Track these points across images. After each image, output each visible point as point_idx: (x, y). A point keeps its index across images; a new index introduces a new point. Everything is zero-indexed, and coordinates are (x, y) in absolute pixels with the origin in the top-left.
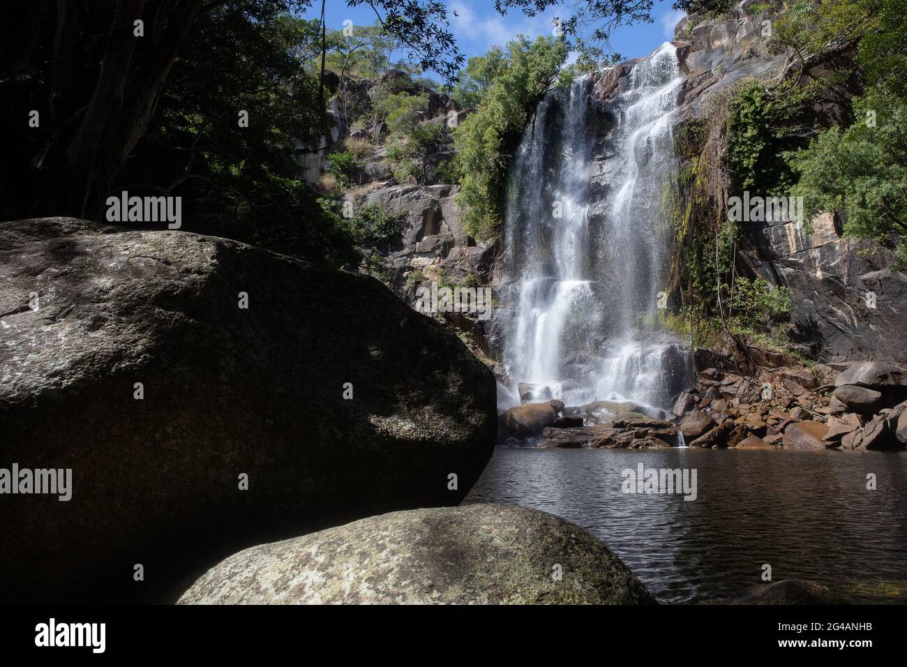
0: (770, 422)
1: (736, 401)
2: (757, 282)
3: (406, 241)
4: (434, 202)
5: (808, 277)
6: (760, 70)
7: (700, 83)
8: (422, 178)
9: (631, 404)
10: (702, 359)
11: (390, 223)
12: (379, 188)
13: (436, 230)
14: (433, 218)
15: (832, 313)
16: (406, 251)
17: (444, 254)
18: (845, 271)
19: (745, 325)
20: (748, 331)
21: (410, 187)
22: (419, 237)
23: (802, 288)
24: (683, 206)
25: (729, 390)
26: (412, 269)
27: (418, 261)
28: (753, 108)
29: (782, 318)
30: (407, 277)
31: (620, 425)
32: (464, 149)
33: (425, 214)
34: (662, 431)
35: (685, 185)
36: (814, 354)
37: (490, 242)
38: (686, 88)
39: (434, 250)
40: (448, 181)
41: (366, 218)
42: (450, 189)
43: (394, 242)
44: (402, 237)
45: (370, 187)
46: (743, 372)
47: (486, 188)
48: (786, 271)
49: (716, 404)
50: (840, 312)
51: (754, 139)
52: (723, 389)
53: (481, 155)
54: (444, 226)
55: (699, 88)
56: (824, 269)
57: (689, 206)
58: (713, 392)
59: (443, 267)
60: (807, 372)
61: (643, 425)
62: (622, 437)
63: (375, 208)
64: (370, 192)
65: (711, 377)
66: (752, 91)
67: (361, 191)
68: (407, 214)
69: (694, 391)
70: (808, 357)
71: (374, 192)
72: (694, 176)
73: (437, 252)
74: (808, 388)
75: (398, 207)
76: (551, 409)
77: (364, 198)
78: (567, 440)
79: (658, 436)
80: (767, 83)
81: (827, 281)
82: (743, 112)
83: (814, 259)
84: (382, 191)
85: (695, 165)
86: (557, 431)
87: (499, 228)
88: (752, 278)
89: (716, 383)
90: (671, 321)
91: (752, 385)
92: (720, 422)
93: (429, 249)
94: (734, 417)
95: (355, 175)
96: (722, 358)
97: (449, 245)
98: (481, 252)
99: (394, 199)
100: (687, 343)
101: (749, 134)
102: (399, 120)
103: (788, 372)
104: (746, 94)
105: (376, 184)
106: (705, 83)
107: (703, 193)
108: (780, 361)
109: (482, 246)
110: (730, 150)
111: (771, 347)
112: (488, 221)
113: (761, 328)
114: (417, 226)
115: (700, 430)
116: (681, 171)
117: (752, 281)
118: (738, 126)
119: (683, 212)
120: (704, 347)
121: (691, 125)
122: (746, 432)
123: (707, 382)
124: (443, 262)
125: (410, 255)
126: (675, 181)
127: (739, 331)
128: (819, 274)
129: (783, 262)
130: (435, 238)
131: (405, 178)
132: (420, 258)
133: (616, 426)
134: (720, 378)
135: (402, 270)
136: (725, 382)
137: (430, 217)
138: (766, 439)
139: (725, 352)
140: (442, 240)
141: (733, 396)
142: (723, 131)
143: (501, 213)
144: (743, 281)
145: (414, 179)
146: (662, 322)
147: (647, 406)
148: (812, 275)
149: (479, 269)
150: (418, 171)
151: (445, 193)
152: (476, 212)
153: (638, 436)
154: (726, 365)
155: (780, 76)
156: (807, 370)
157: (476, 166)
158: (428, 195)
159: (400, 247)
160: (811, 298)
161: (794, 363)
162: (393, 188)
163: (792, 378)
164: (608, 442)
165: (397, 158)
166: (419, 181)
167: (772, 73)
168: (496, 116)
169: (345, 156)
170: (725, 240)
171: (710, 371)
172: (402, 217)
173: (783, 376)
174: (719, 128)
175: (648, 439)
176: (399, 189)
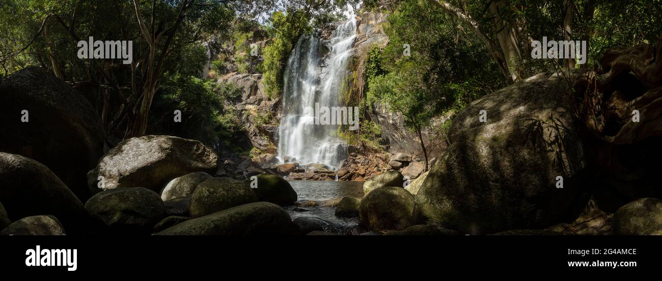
0: (367, 172)
1: (359, 165)
2: (371, 122)
3: (244, 98)
4: (255, 82)
5: (388, 122)
6: (380, 40)
7: (361, 39)
8: (250, 71)
9: (323, 165)
10: (351, 149)
11: (237, 91)
12: (233, 76)
13: (255, 94)
14: (254, 88)
15: (394, 135)
16: (243, 103)
17: (259, 104)
18: (398, 121)
19: (366, 137)
20: (366, 140)
21: (245, 75)
22: (249, 97)
23: (386, 126)
24: (349, 91)
25: (358, 161)
26: (246, 110)
27: (248, 107)
28: (374, 55)
29: (378, 136)
30: (244, 114)
31: (316, 172)
32: (266, 60)
33: (251, 87)
34: (330, 175)
35: (350, 83)
36: (387, 149)
37: (277, 99)
38: (356, 40)
39: (255, 102)
40: (261, 73)
41: (227, 89)
42: (261, 76)
43: (238, 99)
44: (242, 97)
45: (229, 75)
46: (363, 154)
47: (275, 77)
48: (381, 119)
49: (352, 165)
50: (396, 135)
51: (374, 68)
52: (357, 160)
53: (273, 63)
54: (259, 92)
55: (360, 41)
56: (393, 120)
57: (351, 90)
58: (352, 161)
59: (258, 109)
60: (383, 156)
61: (324, 172)
62: (316, 176)
63: (231, 85)
64: (229, 77)
65: (353, 156)
66: (376, 48)
67: (225, 77)
68: (244, 87)
69: (346, 161)
70: (384, 150)
71: (231, 77)
72: (353, 79)
73: (256, 103)
74: (383, 161)
75: (240, 84)
76: (294, 166)
77: (227, 80)
78: (297, 177)
79: (329, 176)
80: (380, 46)
81: (393, 124)
82: (371, 56)
83: (390, 116)
84: (234, 77)
85: (354, 74)
86: (295, 174)
87: (280, 94)
88: (370, 120)
89: (354, 158)
90: (341, 135)
91: (366, 159)
92: (351, 172)
93: (253, 102)
94: (356, 170)
95: (222, 70)
96: (357, 149)
97: (261, 100)
98: (273, 103)
99: (239, 81)
100: (346, 143)
101: (372, 66)
102: (240, 45)
103: (378, 155)
104: (373, 49)
105: (232, 74)
106: (363, 40)
107: (356, 86)
108: (376, 151)
109: (273, 101)
110: (366, 71)
111: (374, 146)
112: (275, 92)
113: (372, 139)
114: (248, 92)
115: (343, 174)
116: (349, 76)
117: (369, 122)
118: (369, 61)
119: (348, 93)
120: (351, 145)
121: (354, 58)
122: (359, 175)
123: (351, 157)
124: (258, 107)
125: (245, 104)
126: (347, 79)
127: (363, 139)
128: (391, 122)
129: (380, 116)
130: (255, 97)
131: (243, 71)
132: (249, 106)
133: (315, 172)
134: (356, 156)
135: (242, 110)
136: (357, 158)
137: (253, 88)
138: (365, 178)
139: (359, 147)
140: (258, 98)
141: (359, 163)
142: (364, 63)
143: (281, 87)
144: (367, 121)
145: (247, 71)
146: (338, 135)
147: (329, 165)
148: (389, 121)
149: (272, 110)
150: (249, 68)
151: (259, 78)
152: (270, 88)
153: (322, 176)
154: (358, 152)
155: (385, 44)
156: (384, 155)
157: (271, 68)
158: (252, 79)
159: (241, 101)
160: (388, 130)
161: (380, 152)
162: (238, 76)
163: (379, 157)
164: (311, 178)
165: (240, 62)
166: (249, 72)
167: (383, 42)
168: (279, 45)
169: (219, 62)
170: (362, 105)
171: (353, 154)
172: (242, 88)
173: (376, 157)
174: (363, 61)
175: (325, 177)
176: (240, 76)
